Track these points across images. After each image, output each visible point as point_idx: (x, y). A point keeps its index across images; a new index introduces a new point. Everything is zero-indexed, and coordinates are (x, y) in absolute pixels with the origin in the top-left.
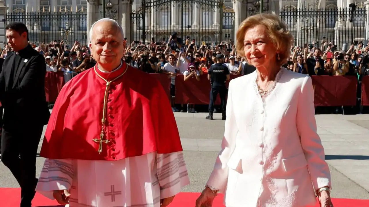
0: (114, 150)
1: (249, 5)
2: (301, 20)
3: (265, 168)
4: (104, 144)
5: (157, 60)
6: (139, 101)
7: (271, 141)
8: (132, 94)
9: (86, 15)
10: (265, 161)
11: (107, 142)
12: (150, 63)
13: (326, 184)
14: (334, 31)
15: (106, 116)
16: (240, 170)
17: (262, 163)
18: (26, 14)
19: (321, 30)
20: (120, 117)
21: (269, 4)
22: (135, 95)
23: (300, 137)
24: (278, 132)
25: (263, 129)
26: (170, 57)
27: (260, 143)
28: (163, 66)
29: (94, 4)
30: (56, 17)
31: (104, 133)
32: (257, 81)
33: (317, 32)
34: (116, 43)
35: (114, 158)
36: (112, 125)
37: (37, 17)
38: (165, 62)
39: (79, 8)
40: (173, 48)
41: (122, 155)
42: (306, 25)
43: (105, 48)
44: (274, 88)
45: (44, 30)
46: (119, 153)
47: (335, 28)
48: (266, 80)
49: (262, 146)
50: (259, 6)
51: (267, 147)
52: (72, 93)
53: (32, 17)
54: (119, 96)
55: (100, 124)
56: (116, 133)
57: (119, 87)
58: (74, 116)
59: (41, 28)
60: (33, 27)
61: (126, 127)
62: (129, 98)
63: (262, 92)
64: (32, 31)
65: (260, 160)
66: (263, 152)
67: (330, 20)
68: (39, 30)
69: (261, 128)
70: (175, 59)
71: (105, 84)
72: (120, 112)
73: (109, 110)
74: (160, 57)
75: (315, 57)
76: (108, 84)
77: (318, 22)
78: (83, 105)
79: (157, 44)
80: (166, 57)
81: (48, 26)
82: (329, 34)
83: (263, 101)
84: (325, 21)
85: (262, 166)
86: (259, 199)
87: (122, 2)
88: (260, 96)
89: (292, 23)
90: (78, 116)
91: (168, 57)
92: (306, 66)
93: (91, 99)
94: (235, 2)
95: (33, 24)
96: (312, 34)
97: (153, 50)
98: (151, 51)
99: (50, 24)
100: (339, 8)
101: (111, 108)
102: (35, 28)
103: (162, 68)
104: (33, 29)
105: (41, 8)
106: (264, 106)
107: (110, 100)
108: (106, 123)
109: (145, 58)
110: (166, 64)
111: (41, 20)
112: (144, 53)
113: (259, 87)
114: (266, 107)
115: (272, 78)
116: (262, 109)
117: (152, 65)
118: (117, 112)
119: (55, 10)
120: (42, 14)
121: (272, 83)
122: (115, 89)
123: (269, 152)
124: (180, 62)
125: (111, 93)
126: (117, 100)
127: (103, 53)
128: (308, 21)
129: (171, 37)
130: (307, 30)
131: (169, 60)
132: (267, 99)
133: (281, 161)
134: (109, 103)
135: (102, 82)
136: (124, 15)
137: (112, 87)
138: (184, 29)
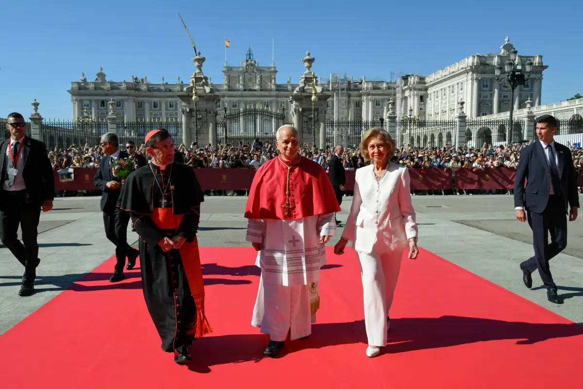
0: (295, 212)
1: (304, 117)
2: (337, 129)
3: (379, 226)
4: (289, 208)
5: (246, 158)
6: (310, 180)
7: (382, 209)
8: (305, 175)
9: (182, 124)
10: (379, 221)
11: (291, 207)
12: (241, 160)
13: (414, 236)
14: (360, 137)
15: (289, 190)
16: (362, 226)
17: (377, 223)
18: (125, 123)
19: (351, 136)
20: (298, 190)
21: (319, 117)
22: (307, 176)
23: (400, 206)
24: (387, 203)
25: (378, 201)
26: (255, 156)
27: (376, 210)
28: (250, 162)
29: (187, 116)
30: (149, 125)
31: (288, 201)
32: (374, 170)
33: (348, 137)
34: (296, 142)
35: (295, 217)
36: (293, 196)
37: (134, 126)
38: (251, 160)
39: (167, 119)
40: (257, 149)
41: (300, 216)
42: (341, 133)
43: (290, 145)
44: (384, 174)
45: (140, 136)
46: (298, 214)
47: (361, 135)
48: (380, 170)
49: (377, 212)
50: (312, 119)
51: (380, 212)
52: (265, 175)
53: (130, 125)
54: (297, 177)
55: (285, 195)
56: (296, 201)
57: (297, 170)
58: (267, 189)
59: (137, 134)
60: (131, 134)
61: (303, 196)
62: (303, 178)
63: (377, 178)
64: (130, 136)
65: (375, 221)
66: (378, 216)
67: (357, 129)
68: (136, 135)
69: (376, 200)
70: (259, 157)
71: (287, 168)
72: (298, 187)
73: (291, 186)
74: (248, 156)
75: (358, 155)
76: (289, 168)
77: (349, 131)
78: (273, 182)
79: (244, 146)
80: (252, 155)
81: (143, 132)
82: (358, 139)
83: (378, 183)
84: (354, 130)
85: (376, 225)
86: (374, 245)
87: (210, 115)
88: (376, 180)
89: (331, 131)
90: (270, 190)
91: (253, 156)
92: (352, 162)
93: (278, 179)
94: (293, 116)
95: (131, 131)
96: (345, 140)
97: (242, 150)
98: (241, 152)
99: (144, 131)
100: (363, 120)
101: (292, 185)
102: (132, 134)
103: (250, 164)
104: (131, 135)
105: (137, 118)
106: (379, 186)
107: (291, 179)
108: (289, 195)
109: (237, 157)
110: (253, 161)
111: (137, 128)
112: (236, 153)
113: (375, 174)
114: (380, 187)
115: (383, 168)
116: (378, 188)
117: (242, 161)
118: (296, 187)
119: (148, 120)
120: (138, 123)
121: (384, 171)
122: (294, 171)
123: (381, 215)
124: (263, 159)
125: (292, 174)
126: (295, 179)
127: (288, 149)
128: (342, 130)
129: (255, 141)
130: (342, 136)
131: (255, 158)
132: (380, 182)
133: (388, 222)
134: (291, 181)
135: (285, 167)
136: (211, 124)
137: (292, 170)
138: (256, 135)
